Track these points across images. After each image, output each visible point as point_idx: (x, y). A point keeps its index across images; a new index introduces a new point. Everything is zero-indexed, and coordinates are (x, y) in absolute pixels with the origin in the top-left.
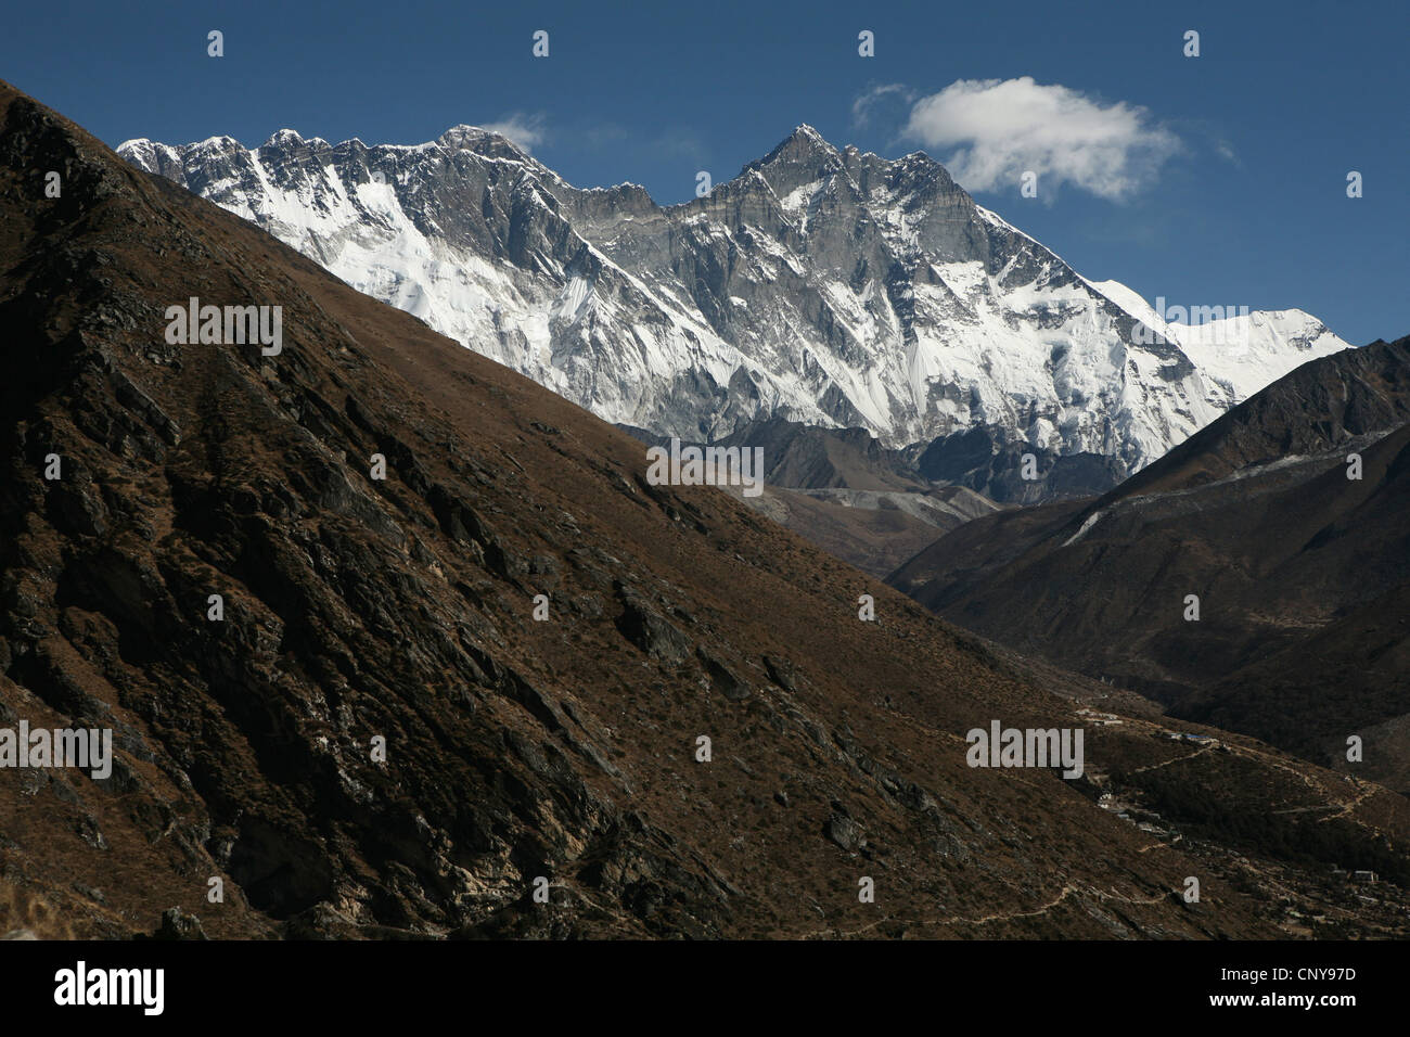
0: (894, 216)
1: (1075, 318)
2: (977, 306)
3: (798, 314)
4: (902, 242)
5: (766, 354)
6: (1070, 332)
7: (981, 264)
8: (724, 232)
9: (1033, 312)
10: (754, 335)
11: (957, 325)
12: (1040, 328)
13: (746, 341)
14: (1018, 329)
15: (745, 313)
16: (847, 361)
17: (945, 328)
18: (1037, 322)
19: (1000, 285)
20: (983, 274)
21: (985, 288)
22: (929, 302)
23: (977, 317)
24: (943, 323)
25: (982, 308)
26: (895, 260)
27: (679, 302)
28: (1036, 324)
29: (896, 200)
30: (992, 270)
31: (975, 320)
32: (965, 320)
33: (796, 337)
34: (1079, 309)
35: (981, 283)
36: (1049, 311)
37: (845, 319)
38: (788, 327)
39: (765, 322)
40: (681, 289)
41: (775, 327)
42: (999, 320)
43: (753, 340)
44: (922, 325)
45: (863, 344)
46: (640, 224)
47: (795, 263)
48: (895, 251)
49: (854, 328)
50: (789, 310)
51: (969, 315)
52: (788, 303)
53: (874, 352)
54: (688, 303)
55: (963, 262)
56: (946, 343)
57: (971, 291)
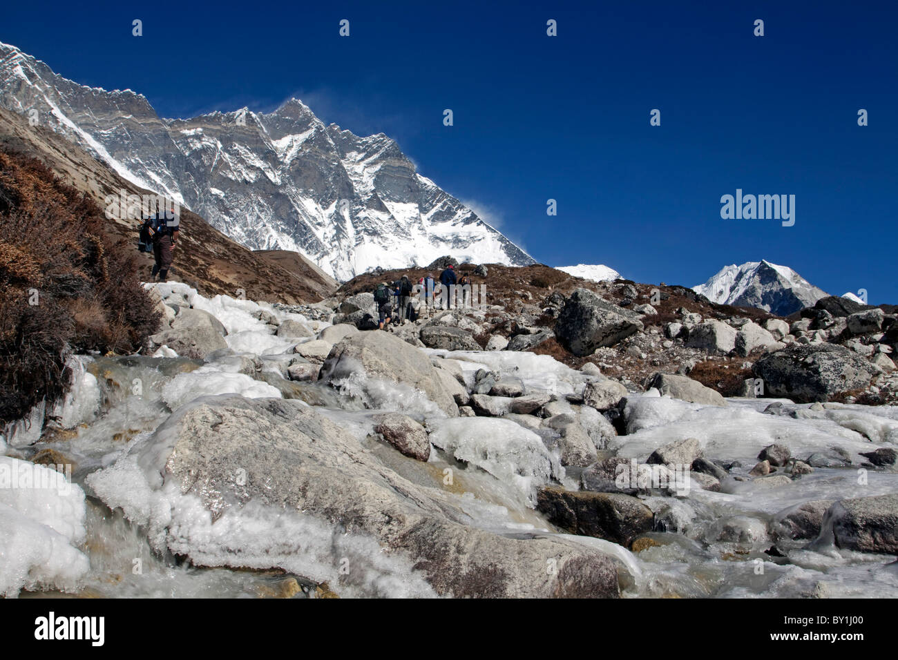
0: (359, 168)
1: (477, 243)
2: (411, 229)
3: (271, 212)
4: (363, 183)
5: (235, 233)
6: (474, 251)
7: (417, 205)
8: (215, 145)
9: (450, 238)
10: (227, 219)
11: (396, 238)
12: (453, 247)
13: (218, 221)
14: (438, 246)
15: (222, 201)
16: (307, 249)
17: (386, 239)
18: (451, 244)
19: (429, 219)
20: (417, 211)
21: (417, 219)
22: (377, 221)
23: (410, 235)
24: (384, 235)
25: (414, 231)
26: (357, 193)
27: (163, 185)
28: (451, 245)
29: (362, 160)
30: (423, 210)
31: (409, 237)
32: (402, 237)
33: (264, 226)
34: (479, 238)
35: (415, 216)
36: (460, 238)
37: (310, 222)
38: (259, 217)
39: (238, 210)
40: (167, 177)
41: (247, 215)
42: (426, 240)
43: (226, 222)
44: (370, 234)
45: (322, 240)
46: (137, 123)
47: (273, 175)
48: (357, 188)
49: (317, 229)
50: (262, 206)
51: (404, 233)
52: (262, 201)
53: (329, 246)
54: (171, 186)
55: (404, 203)
56: (386, 248)
57: (408, 221)
